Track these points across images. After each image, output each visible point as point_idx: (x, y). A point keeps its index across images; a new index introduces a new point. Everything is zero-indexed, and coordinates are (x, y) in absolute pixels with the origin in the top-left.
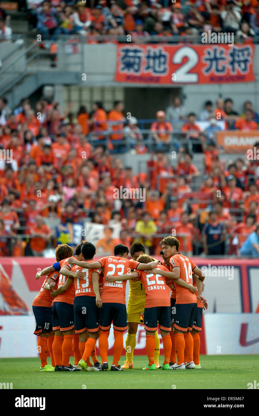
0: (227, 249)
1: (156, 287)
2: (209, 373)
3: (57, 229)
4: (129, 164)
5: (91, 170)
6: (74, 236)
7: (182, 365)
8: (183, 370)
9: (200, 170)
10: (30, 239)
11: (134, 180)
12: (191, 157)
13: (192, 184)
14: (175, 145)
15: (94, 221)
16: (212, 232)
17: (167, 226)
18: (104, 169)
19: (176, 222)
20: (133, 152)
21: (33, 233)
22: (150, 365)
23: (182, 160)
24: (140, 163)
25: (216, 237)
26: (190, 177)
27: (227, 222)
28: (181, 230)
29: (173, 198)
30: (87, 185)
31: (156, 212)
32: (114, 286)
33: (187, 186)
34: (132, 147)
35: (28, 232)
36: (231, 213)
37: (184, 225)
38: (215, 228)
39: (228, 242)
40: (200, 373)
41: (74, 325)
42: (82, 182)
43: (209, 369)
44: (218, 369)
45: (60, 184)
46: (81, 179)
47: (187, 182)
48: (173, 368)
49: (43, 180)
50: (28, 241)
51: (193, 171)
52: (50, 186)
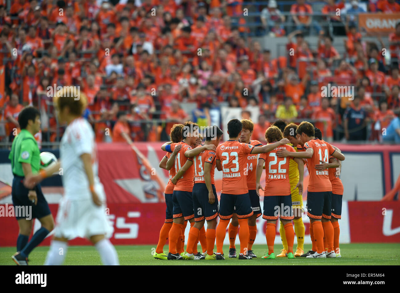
0: (369, 134)
1: (277, 177)
2: (350, 261)
3: (193, 114)
4: (267, 47)
5: (228, 53)
6: (212, 121)
7: (322, 253)
8: (324, 259)
9: (340, 53)
10: (166, 124)
11: (273, 63)
12: (332, 40)
13: (333, 68)
14: (315, 28)
15: (231, 106)
16: (354, 116)
17: (307, 111)
18: (242, 52)
19: (316, 106)
20: (272, 35)
21: (169, 117)
22: (269, 254)
23: (323, 43)
24: (279, 46)
25: (358, 122)
26: (330, 61)
27: (368, 107)
28: (321, 115)
29: (314, 82)
30: (224, 68)
31: (296, 96)
32: (231, 177)
33: (328, 70)
34: (271, 29)
35: (164, 117)
36: (373, 98)
37: (324, 109)
38: (358, 113)
39: (369, 127)
40: (341, 262)
41: (194, 214)
42: (219, 66)
43: (350, 258)
44: (359, 258)
45: (197, 68)
46: (218, 61)
47: (327, 65)
48: (314, 256)
49: (180, 63)
50: (163, 126)
51: (334, 54)
52: (187, 69)
